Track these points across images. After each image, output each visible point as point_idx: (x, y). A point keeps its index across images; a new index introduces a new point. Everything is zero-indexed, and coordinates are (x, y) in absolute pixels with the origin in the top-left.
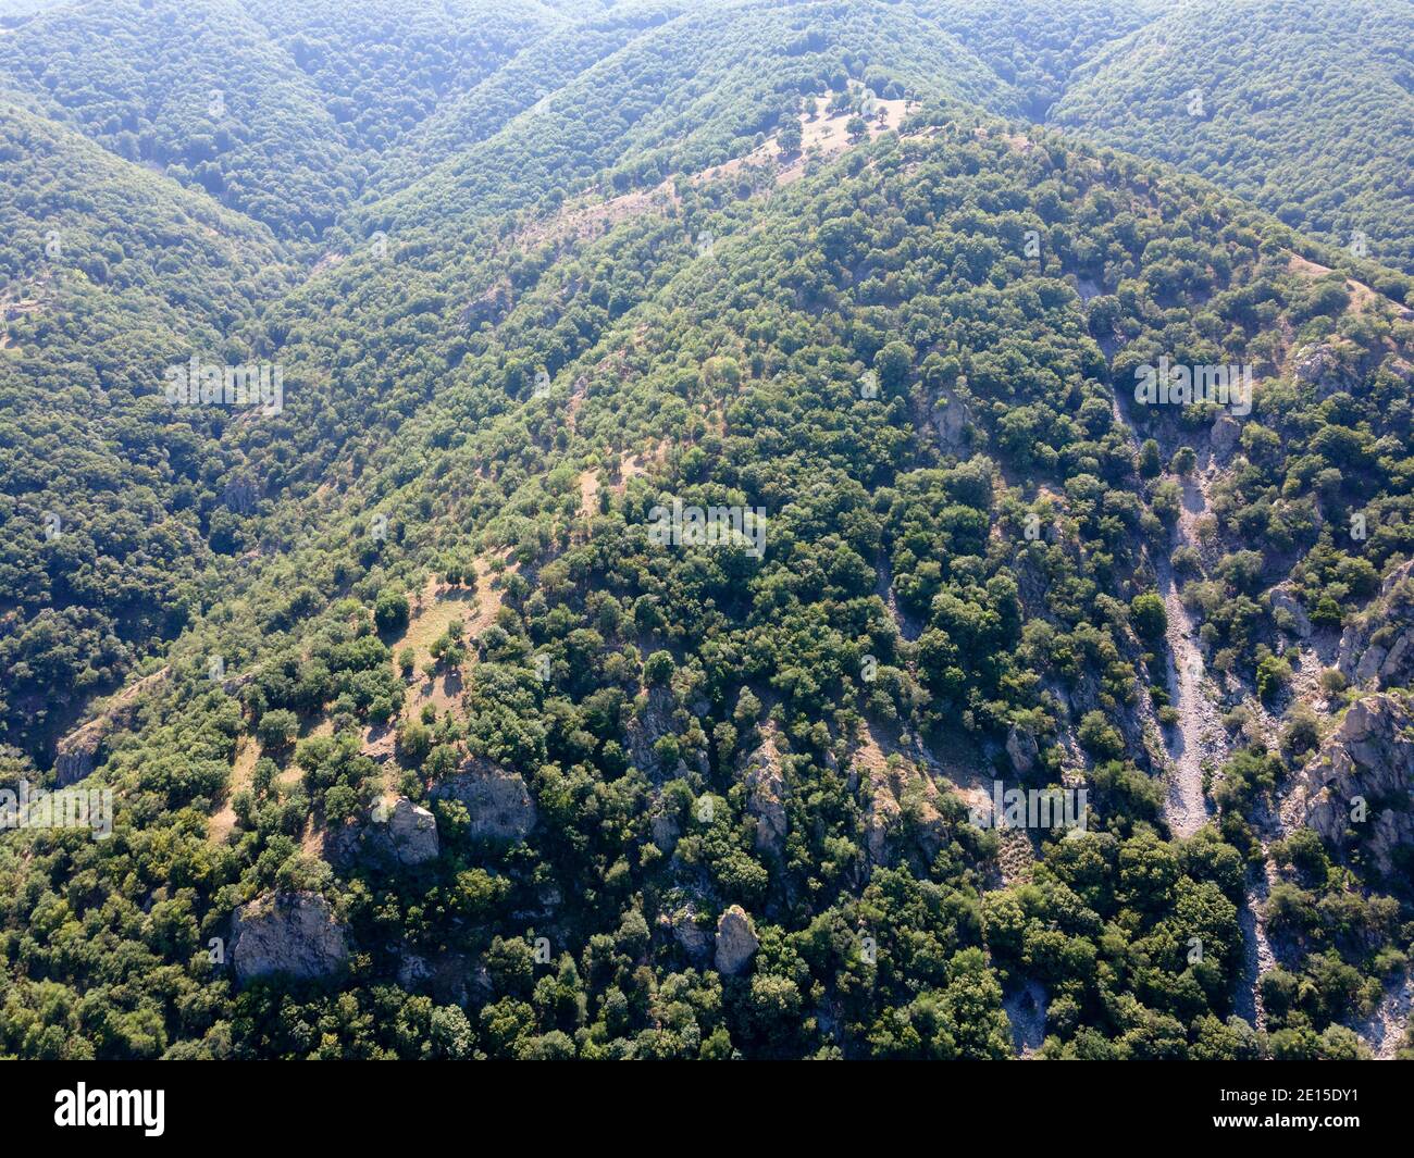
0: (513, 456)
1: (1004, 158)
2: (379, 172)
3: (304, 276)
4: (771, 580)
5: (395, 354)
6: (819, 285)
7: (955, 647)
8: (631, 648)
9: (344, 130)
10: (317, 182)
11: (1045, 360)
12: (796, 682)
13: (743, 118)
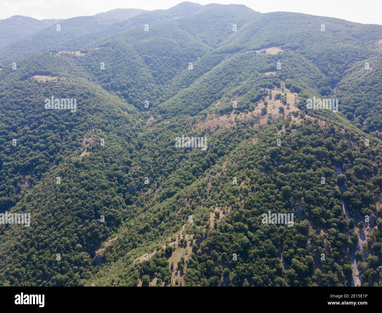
0: (194, 198)
1: (318, 130)
2: (163, 92)
3: (145, 122)
4: (253, 251)
5: (167, 156)
6: (269, 165)
7: (297, 275)
8: (220, 266)
9: (155, 79)
10: (149, 95)
11: (325, 193)
12: (258, 280)
13: (253, 96)
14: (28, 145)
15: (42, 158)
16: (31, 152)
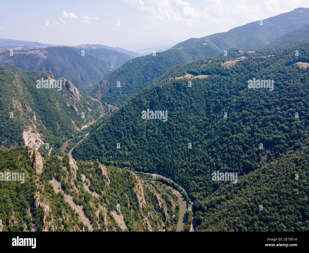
14: (275, 123)
15: (283, 139)
16: (276, 131)
